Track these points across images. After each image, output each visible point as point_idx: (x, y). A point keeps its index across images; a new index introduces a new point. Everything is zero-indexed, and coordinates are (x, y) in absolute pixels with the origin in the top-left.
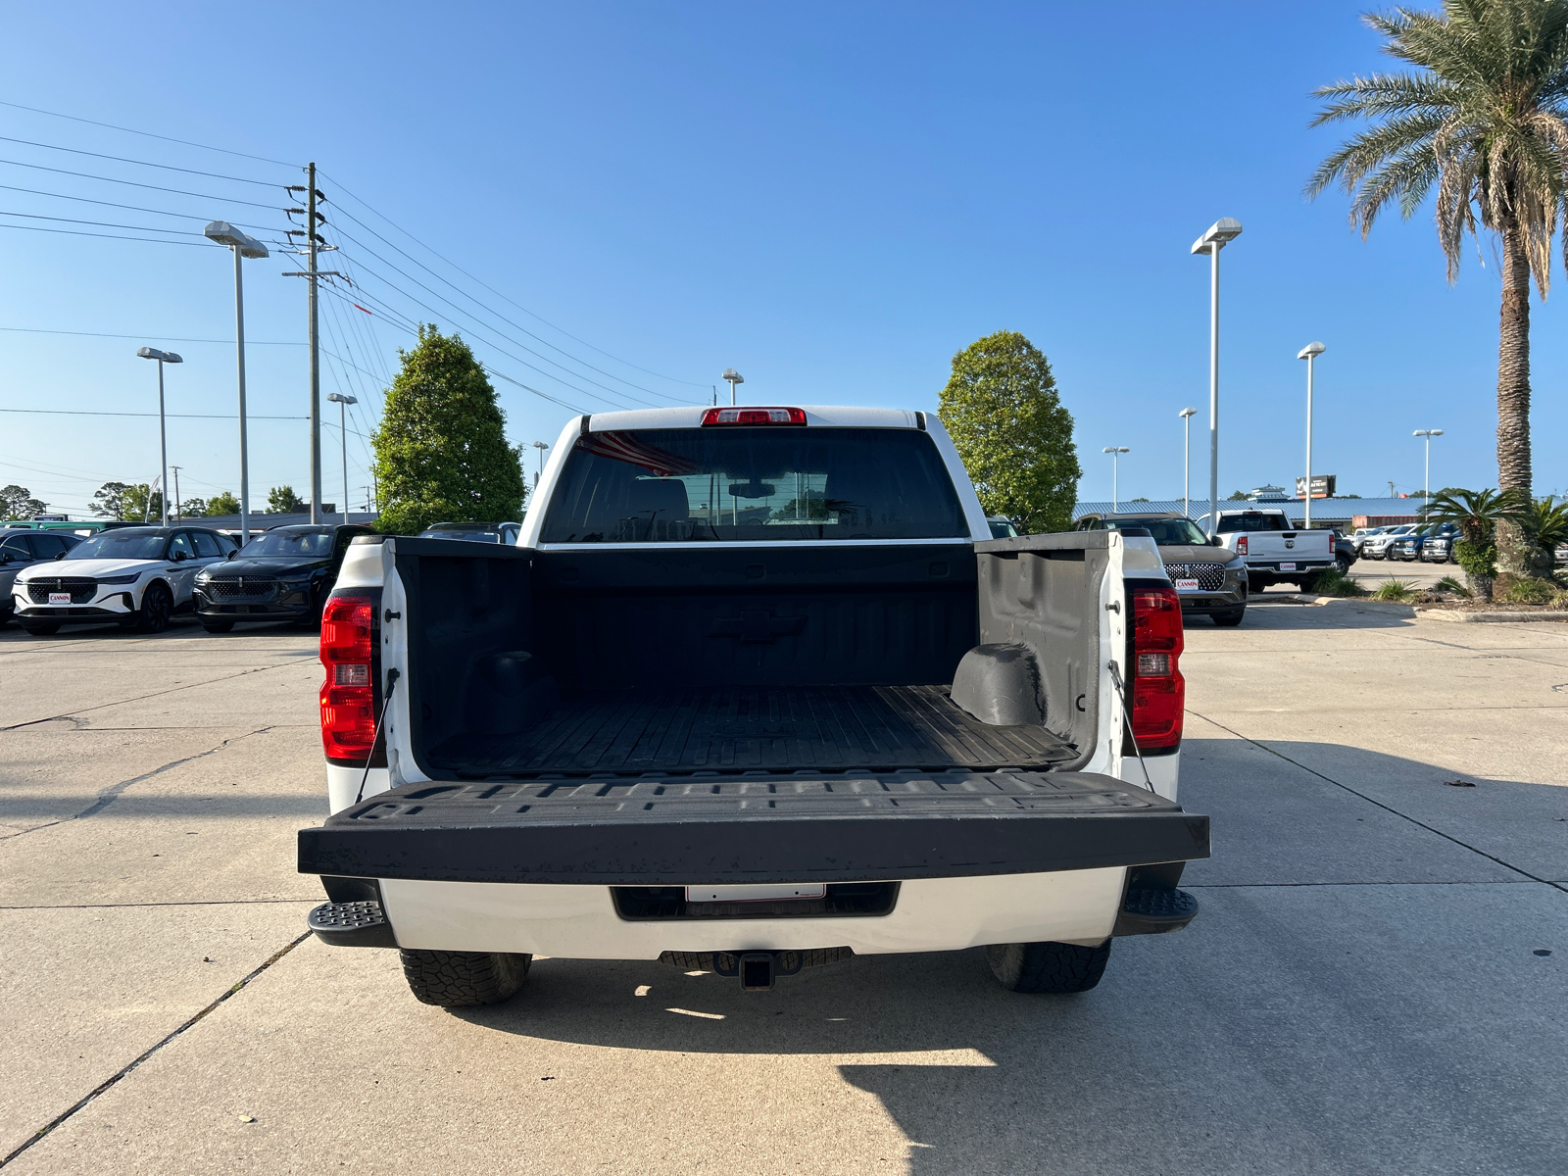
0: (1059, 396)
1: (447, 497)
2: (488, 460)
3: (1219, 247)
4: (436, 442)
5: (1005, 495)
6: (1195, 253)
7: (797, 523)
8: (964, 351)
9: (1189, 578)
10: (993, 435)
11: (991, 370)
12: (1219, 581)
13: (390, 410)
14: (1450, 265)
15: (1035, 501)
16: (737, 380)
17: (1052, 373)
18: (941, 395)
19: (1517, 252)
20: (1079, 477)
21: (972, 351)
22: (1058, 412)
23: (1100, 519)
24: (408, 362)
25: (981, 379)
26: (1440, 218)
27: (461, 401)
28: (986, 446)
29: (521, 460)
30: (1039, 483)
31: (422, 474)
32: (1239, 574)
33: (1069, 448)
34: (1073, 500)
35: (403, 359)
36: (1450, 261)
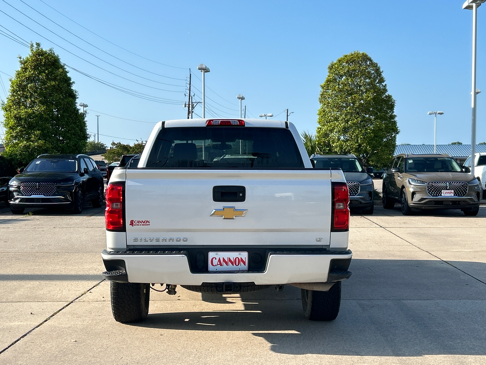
0: (387, 88)
1: (45, 139)
2: (68, 119)
3: (477, 6)
4: (39, 108)
5: (356, 143)
6: (465, 8)
7: (240, 157)
8: (335, 62)
9: (449, 190)
10: (350, 109)
11: (349, 74)
12: (465, 192)
13: (13, 90)
15: (373, 146)
16: (206, 70)
17: (383, 75)
18: (321, 86)
20: (397, 133)
21: (339, 62)
22: (386, 97)
23: (405, 157)
24: (24, 64)
25: (344, 77)
27: (54, 86)
28: (346, 115)
29: (86, 119)
30: (375, 136)
31: (31, 127)
32: (476, 188)
33: (393, 117)
34: (394, 146)
35: (21, 62)
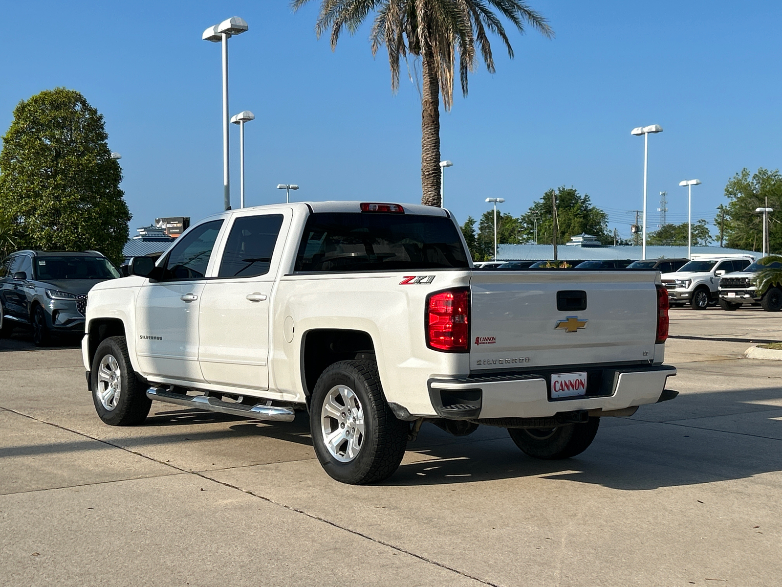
8: (28, 102)
14: (394, 78)
17: (106, 128)
19: (432, 74)
20: (129, 219)
21: (35, 103)
26: (388, 43)
36: (393, 76)
